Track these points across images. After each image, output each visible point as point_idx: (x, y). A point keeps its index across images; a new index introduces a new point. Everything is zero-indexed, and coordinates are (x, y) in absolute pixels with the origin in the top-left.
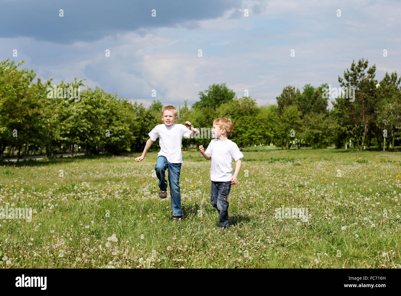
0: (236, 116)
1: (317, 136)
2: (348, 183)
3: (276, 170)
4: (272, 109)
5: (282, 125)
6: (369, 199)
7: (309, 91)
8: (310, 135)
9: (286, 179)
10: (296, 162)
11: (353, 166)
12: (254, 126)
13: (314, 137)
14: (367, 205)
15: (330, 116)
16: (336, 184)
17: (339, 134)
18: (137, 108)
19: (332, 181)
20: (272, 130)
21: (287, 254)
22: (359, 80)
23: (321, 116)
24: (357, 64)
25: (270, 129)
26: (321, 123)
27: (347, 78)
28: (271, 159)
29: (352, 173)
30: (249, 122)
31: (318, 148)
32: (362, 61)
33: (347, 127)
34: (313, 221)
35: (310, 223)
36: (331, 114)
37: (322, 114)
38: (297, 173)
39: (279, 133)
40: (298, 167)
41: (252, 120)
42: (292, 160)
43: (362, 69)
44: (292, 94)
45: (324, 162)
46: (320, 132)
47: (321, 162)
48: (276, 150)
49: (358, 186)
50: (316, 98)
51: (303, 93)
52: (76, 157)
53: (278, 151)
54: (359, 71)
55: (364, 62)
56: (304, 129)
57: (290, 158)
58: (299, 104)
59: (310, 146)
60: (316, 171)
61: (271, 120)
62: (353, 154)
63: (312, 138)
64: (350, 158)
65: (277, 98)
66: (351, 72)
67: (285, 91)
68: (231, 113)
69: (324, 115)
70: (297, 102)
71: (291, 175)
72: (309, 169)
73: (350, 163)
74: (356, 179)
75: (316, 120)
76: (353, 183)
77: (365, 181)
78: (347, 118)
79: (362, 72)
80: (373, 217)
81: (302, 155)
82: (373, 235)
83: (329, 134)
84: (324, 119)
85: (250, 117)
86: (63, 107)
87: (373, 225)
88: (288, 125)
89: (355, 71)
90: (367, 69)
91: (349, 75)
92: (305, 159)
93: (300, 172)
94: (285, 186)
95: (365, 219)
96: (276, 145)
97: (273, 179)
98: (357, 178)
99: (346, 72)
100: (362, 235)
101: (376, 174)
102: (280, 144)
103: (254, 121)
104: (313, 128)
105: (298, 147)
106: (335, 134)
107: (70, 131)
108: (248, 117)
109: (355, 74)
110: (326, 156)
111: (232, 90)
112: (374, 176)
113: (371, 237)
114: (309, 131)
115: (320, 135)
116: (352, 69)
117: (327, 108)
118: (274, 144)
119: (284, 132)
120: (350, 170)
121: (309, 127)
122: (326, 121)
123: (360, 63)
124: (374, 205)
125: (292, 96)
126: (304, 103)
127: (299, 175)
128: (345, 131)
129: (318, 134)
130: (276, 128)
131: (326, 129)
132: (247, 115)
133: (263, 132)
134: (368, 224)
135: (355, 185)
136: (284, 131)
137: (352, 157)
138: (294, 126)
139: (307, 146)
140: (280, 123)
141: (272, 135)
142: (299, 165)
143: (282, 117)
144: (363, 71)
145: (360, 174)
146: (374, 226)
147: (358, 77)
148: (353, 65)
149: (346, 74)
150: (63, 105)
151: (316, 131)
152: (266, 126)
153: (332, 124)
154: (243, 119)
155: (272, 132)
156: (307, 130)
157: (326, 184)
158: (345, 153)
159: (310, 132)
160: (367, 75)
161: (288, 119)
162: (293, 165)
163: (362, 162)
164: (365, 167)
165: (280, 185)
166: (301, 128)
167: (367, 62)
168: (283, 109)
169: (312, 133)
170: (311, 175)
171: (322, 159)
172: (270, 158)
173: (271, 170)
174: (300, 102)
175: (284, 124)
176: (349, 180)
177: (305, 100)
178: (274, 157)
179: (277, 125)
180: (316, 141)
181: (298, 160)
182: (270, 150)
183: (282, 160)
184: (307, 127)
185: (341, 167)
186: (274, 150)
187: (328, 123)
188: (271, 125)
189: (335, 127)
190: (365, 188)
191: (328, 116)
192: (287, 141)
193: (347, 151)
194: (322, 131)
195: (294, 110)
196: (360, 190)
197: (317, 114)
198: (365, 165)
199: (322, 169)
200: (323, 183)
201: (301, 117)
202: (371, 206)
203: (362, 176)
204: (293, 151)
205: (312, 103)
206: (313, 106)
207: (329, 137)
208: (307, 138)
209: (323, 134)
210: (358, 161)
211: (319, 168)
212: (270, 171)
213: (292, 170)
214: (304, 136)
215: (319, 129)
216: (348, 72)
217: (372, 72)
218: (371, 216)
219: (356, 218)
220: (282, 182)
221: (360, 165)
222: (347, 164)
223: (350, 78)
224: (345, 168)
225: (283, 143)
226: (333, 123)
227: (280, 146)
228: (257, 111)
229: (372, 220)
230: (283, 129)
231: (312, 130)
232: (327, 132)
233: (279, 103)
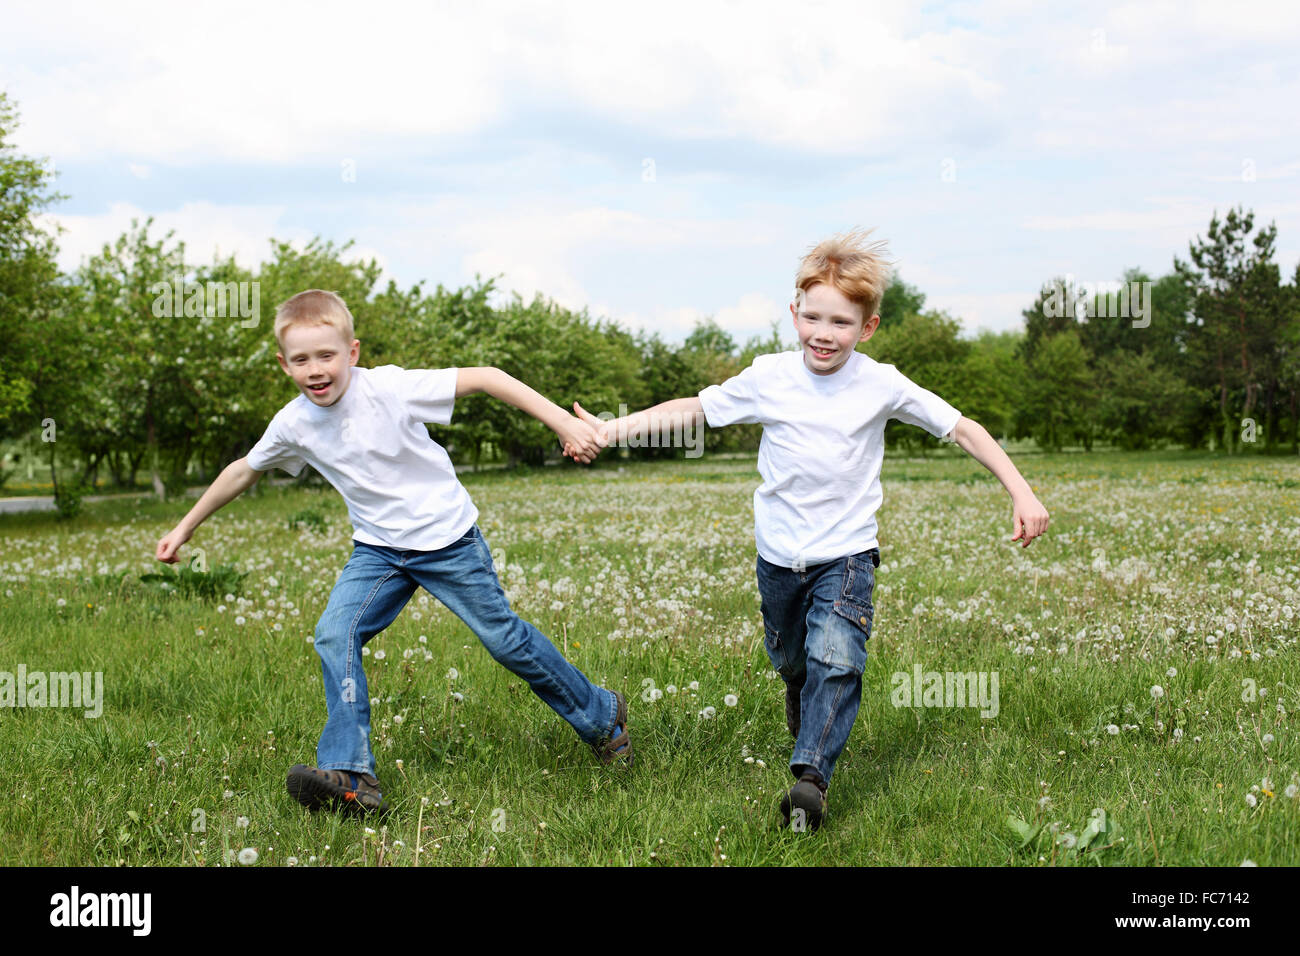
0: (908, 363)
1: (1134, 414)
5: (1035, 386)
8: (1114, 413)
12: (956, 390)
13: (1125, 418)
17: (1191, 409)
18: (644, 345)
22: (1231, 264)
24: (1223, 223)
25: (1001, 398)
26: (1145, 379)
27: (1197, 258)
30: (943, 379)
31: (1138, 447)
32: (1237, 211)
39: (1027, 409)
41: (951, 374)
43: (1238, 234)
46: (1142, 403)
52: (484, 473)
54: (1231, 240)
55: (1244, 217)
56: (1096, 397)
63: (1118, 419)
65: (1025, 313)
66: (1211, 243)
68: (895, 355)
75: (1130, 372)
78: (1196, 369)
79: (1238, 244)
83: (1168, 410)
84: (1152, 368)
85: (944, 367)
86: (452, 347)
88: (1053, 386)
89: (1218, 241)
90: (1253, 234)
91: (1202, 252)
99: (1196, 243)
103: (958, 378)
104: (1122, 393)
105: (1086, 446)
107: (470, 408)
108: (940, 364)
109: (1219, 249)
111: (915, 288)
114: (1112, 400)
115: (1143, 412)
116: (1212, 235)
119: (1042, 406)
121: (1112, 392)
122: (1159, 373)
123: (1232, 218)
129: (1136, 408)
130: (1020, 394)
131: (1158, 396)
132: (939, 360)
133: (980, 405)
136: (1042, 402)
138: (1072, 388)
140: (1030, 381)
141: (1007, 415)
143: (1036, 365)
144: (1241, 239)
147: (1228, 257)
148: (1214, 224)
149: (1193, 250)
150: (451, 342)
151: (1131, 402)
152: (990, 389)
154: (926, 372)
155: (1008, 406)
156: (1108, 399)
159: (1116, 404)
160: (1251, 250)
161: (1052, 371)
166: (1087, 394)
167: (1251, 217)
168: (1039, 344)
169: (1120, 409)
175: (1042, 384)
179: (1022, 387)
180: (1132, 429)
184: (1105, 390)
187: (1161, 380)
189: (1179, 393)
194: (1147, 400)
195: (1069, 345)
197: (1133, 357)
201: (1091, 364)
204: (1072, 458)
209: (1149, 409)
215: (1139, 396)
216: (1201, 243)
217: (1265, 241)
223: (1206, 258)
228: (965, 349)
230: (1039, 398)
231: (1119, 400)
232: (1160, 402)
233: (1030, 327)
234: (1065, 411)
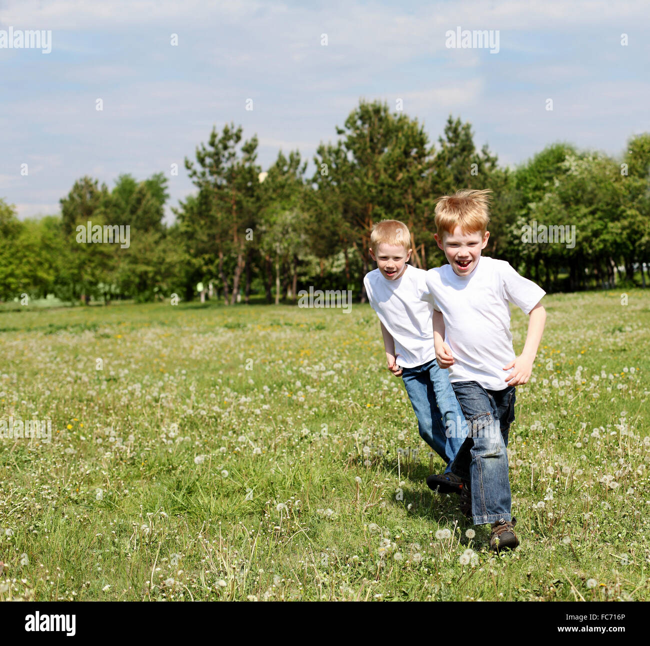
1: (144, 277)
2: (206, 370)
3: (60, 349)
4: (49, 223)
5: (71, 256)
6: (249, 399)
7: (126, 187)
8: (129, 277)
9: (80, 366)
10: (101, 331)
11: (216, 335)
12: (11, 260)
13: (137, 280)
14: (245, 411)
15: (169, 238)
16: (184, 372)
17: (187, 272)
19: (175, 366)
20: (51, 267)
21: (85, 519)
22: (226, 165)
23: (151, 237)
24: (220, 135)
25: (46, 266)
26: (152, 250)
27: (202, 161)
28: (51, 326)
29: (214, 350)
31: (147, 300)
32: (230, 127)
33: (204, 259)
34: (138, 449)
35: (131, 452)
36: (170, 234)
37: (153, 234)
38: (104, 352)
39: (64, 273)
40: (105, 341)
42: (94, 327)
43: (231, 143)
44: (91, 193)
45: (159, 330)
46: (150, 269)
47: (153, 330)
48: (61, 307)
49: (227, 375)
50: (139, 201)
51: (114, 192)
53: (64, 311)
54: (226, 148)
55: (235, 131)
56: (116, 265)
57: (89, 324)
58: (105, 213)
59: (129, 297)
60: (143, 349)
61: (47, 247)
62: (217, 311)
63: (133, 282)
64: (210, 320)
65: (62, 202)
66: (211, 150)
67: (77, 187)
69: (157, 236)
70: (103, 209)
71: (90, 357)
72: (128, 344)
73: (211, 329)
74: (224, 362)
75: (141, 246)
76: (216, 370)
77: (240, 364)
78: (203, 242)
79: (231, 150)
80: (256, 434)
81: (114, 317)
82: (258, 468)
83: (168, 274)
84: (157, 243)
87: (257, 450)
88: (84, 256)
89: (216, 148)
90: (241, 144)
91: (206, 155)
92: (119, 323)
93: (110, 351)
94: (79, 381)
95: (241, 439)
96: (59, 297)
97: (54, 367)
98: (225, 359)
99: (200, 149)
100: (235, 471)
101: (261, 350)
102: (67, 295)
103: (12, 250)
104: (135, 261)
105: (106, 300)
106: (180, 272)
109: (217, 154)
110: (162, 316)
112: (259, 354)
113: (253, 473)
114: (128, 267)
115: (151, 275)
116: (212, 144)
117: (163, 221)
118: (56, 296)
119: (76, 271)
120: (211, 343)
121: (127, 260)
122: (162, 246)
123: (226, 132)
124: (258, 411)
125: (92, 197)
126: (116, 212)
127: (108, 357)
128: (201, 267)
129: (146, 273)
130: (59, 262)
131: (161, 263)
133: (31, 271)
134: (248, 447)
135: (221, 372)
136: (76, 268)
137: (216, 317)
138: (98, 258)
139: (123, 297)
140: (67, 252)
141: (51, 278)
142: (107, 336)
143: (71, 241)
144: (233, 147)
145: (230, 351)
146: (260, 452)
147: (224, 160)
148: (214, 136)
149: (199, 154)
151: (141, 268)
152: (37, 259)
153: (174, 254)
155: (51, 271)
156: (124, 265)
157: (163, 373)
158: (200, 311)
159: (130, 270)
160: (240, 155)
162: (96, 337)
163: (234, 328)
164: (241, 336)
165: (69, 379)
167: (240, 131)
168: (74, 225)
169: (134, 272)
170: (132, 357)
171: (155, 323)
172: (47, 324)
173: (50, 348)
174: (108, 211)
175: (76, 255)
176: (208, 363)
177: (116, 205)
178: (57, 322)
179: (60, 258)
180: (142, 287)
181: (105, 328)
182: (48, 308)
183: (72, 327)
184: (122, 259)
185: (192, 338)
186: (55, 308)
187: (164, 251)
188: (48, 256)
189: (179, 260)
190: (241, 377)
191: (164, 236)
192: (81, 289)
193: (204, 307)
194: (153, 266)
196: (231, 381)
197: (143, 234)
198: (239, 332)
199: (156, 343)
200: (158, 371)
202: (253, 413)
203: (235, 354)
204: (96, 309)
205: (133, 212)
206: (134, 217)
207: (169, 280)
208: (124, 282)
209: (157, 273)
210: (226, 326)
211: (149, 342)
212: (48, 352)
213: (94, 348)
214: (117, 278)
215: (148, 263)
216: (204, 149)
217: (250, 149)
218: (253, 433)
219: (224, 438)
220: (73, 373)
221: (230, 334)
222: (205, 332)
223: (208, 161)
224: (202, 339)
225: (74, 293)
226: (175, 251)
227: (69, 299)
228: (18, 228)
229: (256, 440)
230: (74, 265)
231: (133, 266)
232: (163, 268)
233: (65, 212)
234: (93, 275)
